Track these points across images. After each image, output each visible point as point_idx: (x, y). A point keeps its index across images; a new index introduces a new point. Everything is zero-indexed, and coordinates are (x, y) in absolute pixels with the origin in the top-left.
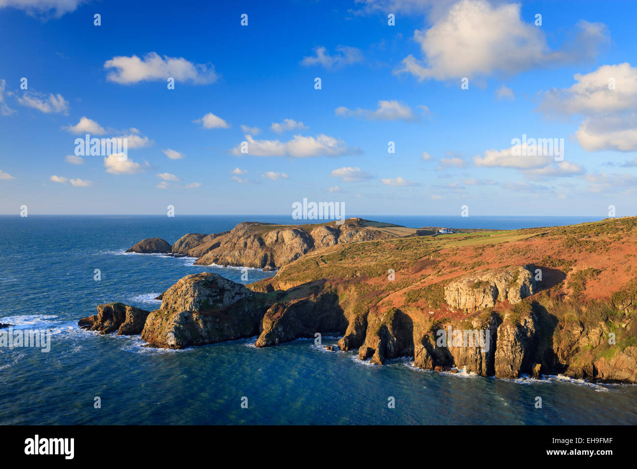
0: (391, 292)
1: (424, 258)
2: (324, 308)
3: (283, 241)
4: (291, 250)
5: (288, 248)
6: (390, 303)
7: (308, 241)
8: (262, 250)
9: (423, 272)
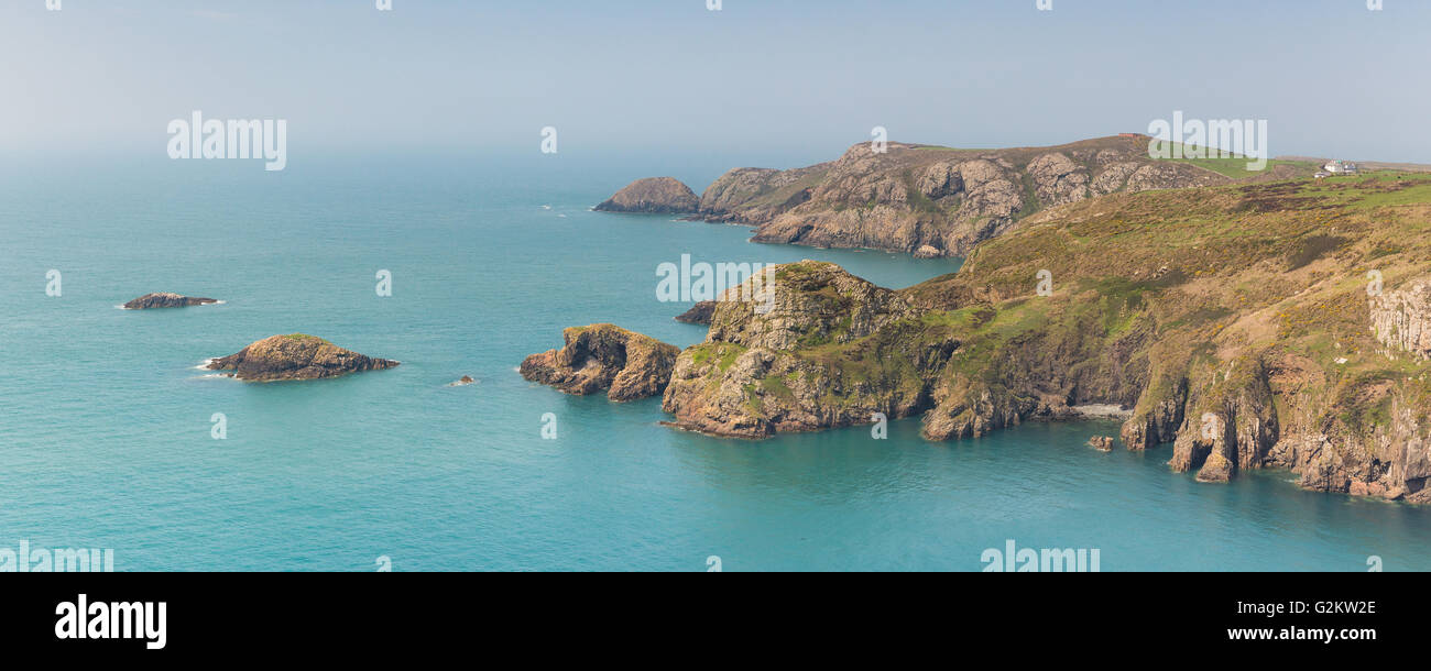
0: (1243, 311)
1: (1317, 233)
2: (1084, 348)
3: (962, 188)
4: (982, 206)
5: (974, 204)
6: (1241, 338)
7: (1021, 188)
8: (913, 208)
9: (1316, 266)
